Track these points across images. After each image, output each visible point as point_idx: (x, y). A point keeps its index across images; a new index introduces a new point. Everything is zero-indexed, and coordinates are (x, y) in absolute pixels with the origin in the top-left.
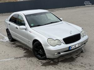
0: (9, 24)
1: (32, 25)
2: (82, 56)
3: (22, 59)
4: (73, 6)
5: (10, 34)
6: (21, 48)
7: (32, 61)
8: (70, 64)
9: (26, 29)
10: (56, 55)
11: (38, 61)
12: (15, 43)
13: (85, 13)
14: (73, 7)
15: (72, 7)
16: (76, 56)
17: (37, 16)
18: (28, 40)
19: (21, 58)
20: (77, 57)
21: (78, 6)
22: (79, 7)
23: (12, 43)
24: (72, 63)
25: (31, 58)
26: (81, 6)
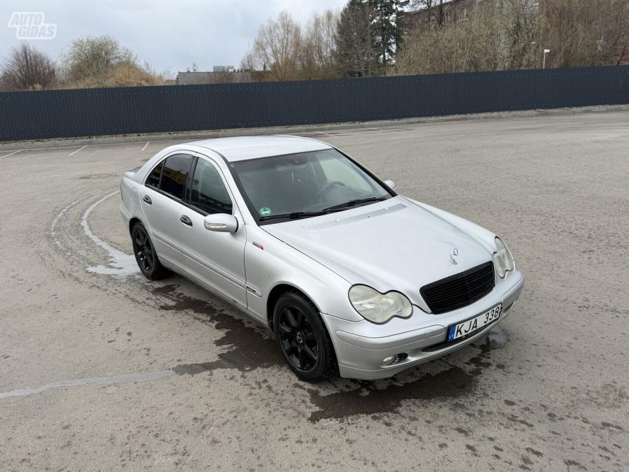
0: (148, 200)
1: (265, 212)
2: (500, 366)
3: (218, 373)
4: (399, 117)
5: (149, 243)
6: (204, 317)
7: (269, 388)
8: (457, 405)
9: (235, 231)
10: (389, 367)
11: (301, 387)
12: (170, 288)
13: (458, 151)
14: (396, 121)
15: (392, 118)
16: (473, 366)
17: (281, 169)
18: (242, 281)
19: (215, 372)
20: (478, 372)
21: (421, 116)
22: (423, 119)
23: (157, 285)
24: (462, 400)
25: (259, 369)
26: (433, 118)
